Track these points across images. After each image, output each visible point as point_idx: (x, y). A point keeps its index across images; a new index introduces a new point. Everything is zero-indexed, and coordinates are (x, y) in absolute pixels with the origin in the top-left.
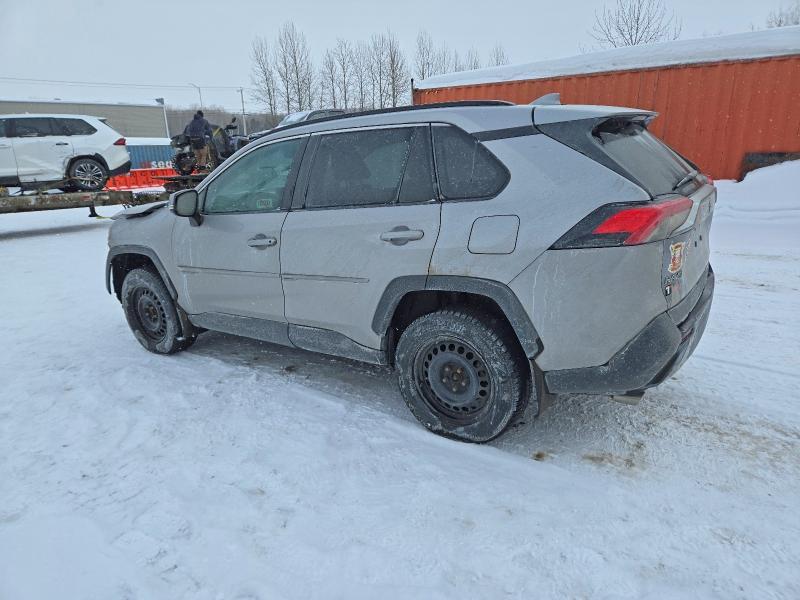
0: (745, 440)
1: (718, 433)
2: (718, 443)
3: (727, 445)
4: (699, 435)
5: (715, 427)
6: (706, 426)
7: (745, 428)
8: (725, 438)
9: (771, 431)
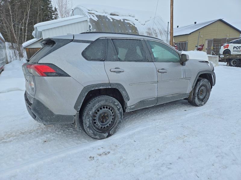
0: (15, 135)
1: (22, 133)
2: (21, 131)
3: (19, 131)
4: (27, 130)
5: (23, 134)
6: (26, 133)
7: (15, 138)
8: (20, 133)
9: (7, 140)
